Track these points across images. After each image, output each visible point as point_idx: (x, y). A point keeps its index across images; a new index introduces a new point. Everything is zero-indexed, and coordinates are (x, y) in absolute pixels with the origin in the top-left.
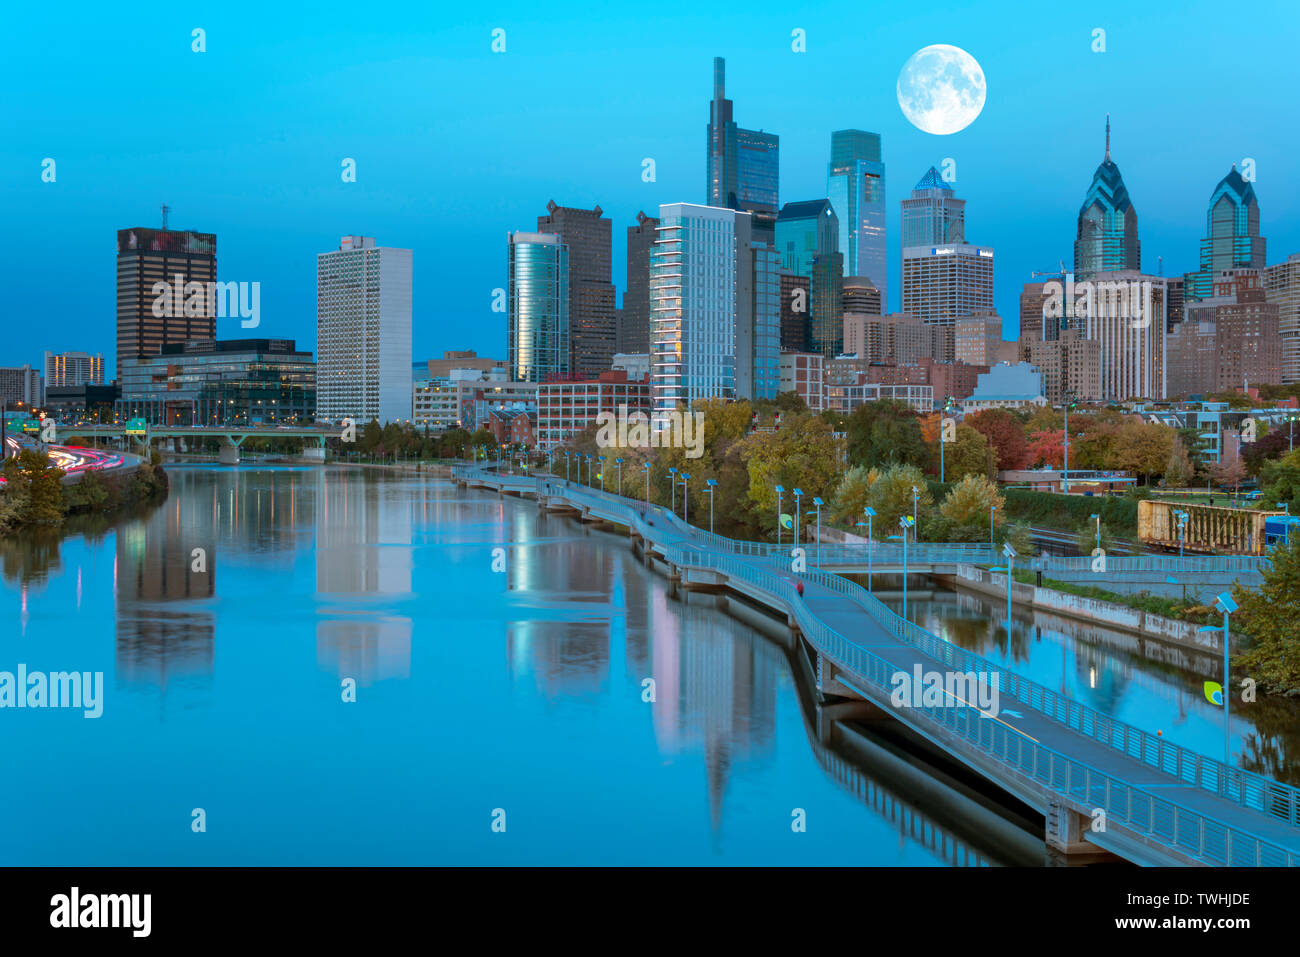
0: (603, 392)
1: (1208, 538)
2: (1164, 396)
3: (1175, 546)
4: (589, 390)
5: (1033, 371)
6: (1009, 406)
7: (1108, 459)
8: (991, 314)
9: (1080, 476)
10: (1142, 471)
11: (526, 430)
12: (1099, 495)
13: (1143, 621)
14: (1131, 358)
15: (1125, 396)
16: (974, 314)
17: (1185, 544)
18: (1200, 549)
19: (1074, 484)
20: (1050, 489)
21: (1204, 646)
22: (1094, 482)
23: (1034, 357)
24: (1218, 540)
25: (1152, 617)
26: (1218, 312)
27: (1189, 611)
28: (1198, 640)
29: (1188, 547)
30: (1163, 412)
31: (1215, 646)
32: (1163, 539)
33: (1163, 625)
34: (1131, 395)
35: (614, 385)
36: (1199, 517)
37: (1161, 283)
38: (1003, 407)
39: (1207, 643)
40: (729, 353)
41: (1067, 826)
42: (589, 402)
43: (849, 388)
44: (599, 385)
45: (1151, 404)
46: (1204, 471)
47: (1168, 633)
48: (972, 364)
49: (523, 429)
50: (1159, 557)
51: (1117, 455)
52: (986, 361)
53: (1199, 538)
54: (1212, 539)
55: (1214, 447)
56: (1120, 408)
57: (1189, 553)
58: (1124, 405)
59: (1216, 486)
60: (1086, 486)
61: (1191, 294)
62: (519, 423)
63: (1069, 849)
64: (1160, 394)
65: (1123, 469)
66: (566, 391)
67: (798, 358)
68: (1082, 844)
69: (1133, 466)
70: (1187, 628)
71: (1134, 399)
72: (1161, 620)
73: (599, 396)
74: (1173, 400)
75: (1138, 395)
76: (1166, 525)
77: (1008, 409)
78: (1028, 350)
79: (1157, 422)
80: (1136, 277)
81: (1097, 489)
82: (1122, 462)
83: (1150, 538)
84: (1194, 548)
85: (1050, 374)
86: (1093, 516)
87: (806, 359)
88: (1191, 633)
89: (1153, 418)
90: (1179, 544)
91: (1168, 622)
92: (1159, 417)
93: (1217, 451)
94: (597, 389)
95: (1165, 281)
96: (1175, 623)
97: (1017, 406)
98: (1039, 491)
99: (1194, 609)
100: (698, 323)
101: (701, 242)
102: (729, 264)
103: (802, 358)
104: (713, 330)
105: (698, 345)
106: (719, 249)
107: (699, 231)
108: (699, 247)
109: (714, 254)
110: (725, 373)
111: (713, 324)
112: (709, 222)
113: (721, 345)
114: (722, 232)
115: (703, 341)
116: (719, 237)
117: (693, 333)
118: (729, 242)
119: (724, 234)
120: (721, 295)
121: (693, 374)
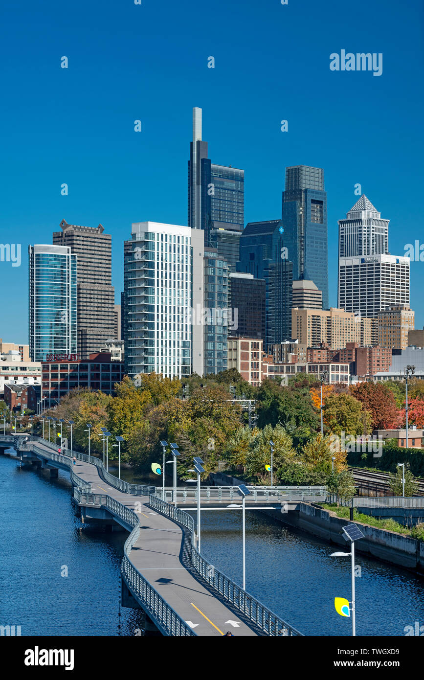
0: (92, 370)
4: (80, 368)
35: (101, 364)
40: (186, 339)
42: (80, 377)
43: (285, 366)
44: (88, 364)
62: (26, 394)
67: (242, 343)
73: (89, 372)
87: (248, 343)
94: (87, 367)
100: (162, 316)
101: (164, 252)
102: (187, 270)
103: (245, 343)
104: (174, 321)
105: (162, 332)
106: (179, 258)
107: (162, 243)
108: (162, 256)
109: (174, 262)
110: (184, 354)
111: (174, 316)
112: (170, 237)
113: (180, 332)
114: (181, 244)
115: (166, 329)
116: (179, 248)
117: (158, 324)
118: (187, 252)
119: (183, 246)
120: (181, 294)
121: (158, 355)
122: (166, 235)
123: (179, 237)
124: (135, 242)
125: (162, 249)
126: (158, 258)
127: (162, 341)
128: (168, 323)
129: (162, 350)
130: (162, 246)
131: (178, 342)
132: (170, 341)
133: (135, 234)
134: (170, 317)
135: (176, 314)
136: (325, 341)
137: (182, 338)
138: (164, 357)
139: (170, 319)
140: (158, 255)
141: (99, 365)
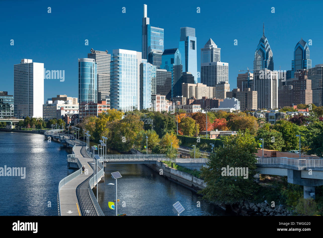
4: (94, 107)
35: (102, 105)
42: (94, 110)
44: (97, 105)
62: (73, 117)
67: (157, 97)
87: (160, 97)
100: (125, 86)
101: (126, 61)
102: (135, 68)
103: (158, 97)
104: (130, 88)
105: (125, 93)
106: (131, 63)
107: (125, 58)
108: (125, 62)
109: (130, 65)
110: (134, 101)
111: (130, 86)
112: (128, 55)
113: (132, 93)
114: (132, 58)
115: (126, 92)
116: (131, 59)
117: (123, 89)
118: (135, 61)
119: (133, 59)
120: (132, 77)
121: (123, 102)
122: (126, 54)
123: (131, 55)
124: (114, 57)
125: (125, 60)
126: (123, 63)
127: (125, 96)
128: (127, 89)
129: (125, 100)
130: (125, 59)
131: (131, 97)
132: (128, 96)
133: (114, 54)
134: (128, 87)
135: (131, 86)
136: (194, 96)
137: (133, 95)
138: (126, 102)
139: (128, 88)
140: (123, 62)
141: (101, 106)
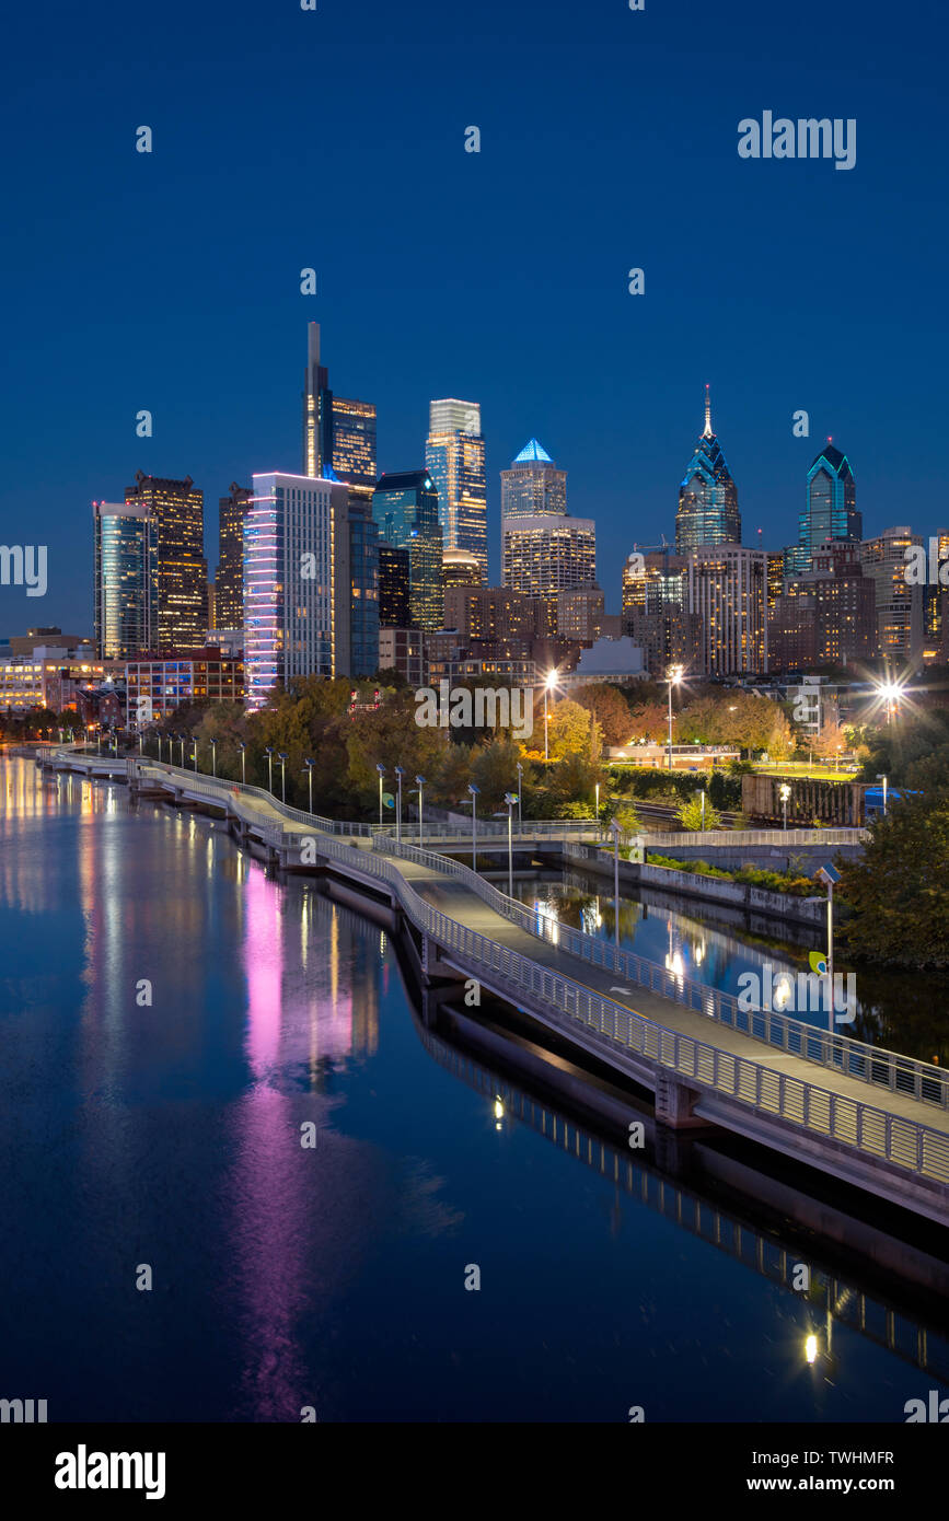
0: (195, 670)
1: (811, 810)
2: (766, 671)
3: (778, 819)
4: (181, 668)
5: (635, 646)
6: (612, 681)
7: (712, 734)
8: (593, 588)
9: (684, 751)
10: (745, 745)
11: (115, 710)
12: (702, 770)
13: (748, 895)
14: (733, 633)
15: (727, 670)
16: (576, 588)
17: (788, 818)
18: (803, 822)
19: (679, 759)
20: (654, 765)
21: (809, 919)
22: (697, 758)
23: (636, 632)
24: (820, 813)
25: (757, 891)
26: (817, 586)
27: (793, 884)
28: (801, 912)
29: (791, 821)
30: (765, 686)
31: (818, 918)
32: (766, 813)
33: (768, 899)
34: (733, 669)
36: (801, 790)
37: (761, 557)
38: (606, 682)
39: (810, 915)
41: (676, 1101)
43: (450, 664)
44: (192, 663)
45: (753, 678)
46: (806, 745)
47: (774, 906)
48: (574, 638)
49: (111, 709)
50: (763, 831)
51: (720, 731)
52: (588, 636)
53: (802, 812)
54: (814, 812)
55: (815, 721)
56: (724, 682)
57: (791, 826)
58: (726, 679)
59: (816, 761)
60: (689, 762)
61: (791, 568)
62: (108, 702)
63: (678, 1124)
64: (762, 668)
65: (727, 743)
66: (157, 669)
68: (692, 1119)
69: (736, 740)
70: (790, 901)
71: (736, 673)
72: (766, 893)
73: (191, 674)
74: (775, 674)
75: (740, 669)
76: (770, 799)
77: (613, 684)
78: (631, 624)
79: (759, 695)
80: (736, 551)
81: (702, 764)
82: (726, 737)
83: (754, 812)
84: (797, 822)
85: (653, 648)
86: (698, 791)
88: (795, 906)
89: (756, 692)
90: (782, 817)
91: (773, 895)
92: (762, 691)
93: (817, 725)
94: (189, 667)
95: (765, 554)
96: (779, 897)
97: (620, 680)
98: (643, 767)
99: (798, 881)
100: (294, 598)
101: (297, 514)
102: (325, 537)
104: (310, 605)
105: (294, 621)
106: (315, 521)
107: (294, 502)
108: (294, 519)
109: (310, 526)
111: (310, 599)
113: (318, 620)
116: (315, 509)
117: (289, 608)
118: (326, 514)
124: (258, 502)
125: (294, 510)
126: (288, 522)
127: (294, 632)
129: (294, 643)
130: (294, 506)
131: (316, 632)
132: (305, 632)
134: (305, 599)
135: (313, 597)
137: (321, 628)
138: (297, 653)
139: (305, 603)
140: (288, 518)
